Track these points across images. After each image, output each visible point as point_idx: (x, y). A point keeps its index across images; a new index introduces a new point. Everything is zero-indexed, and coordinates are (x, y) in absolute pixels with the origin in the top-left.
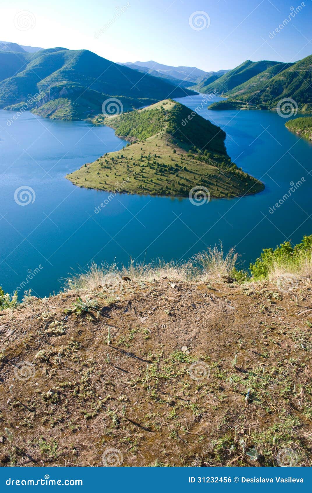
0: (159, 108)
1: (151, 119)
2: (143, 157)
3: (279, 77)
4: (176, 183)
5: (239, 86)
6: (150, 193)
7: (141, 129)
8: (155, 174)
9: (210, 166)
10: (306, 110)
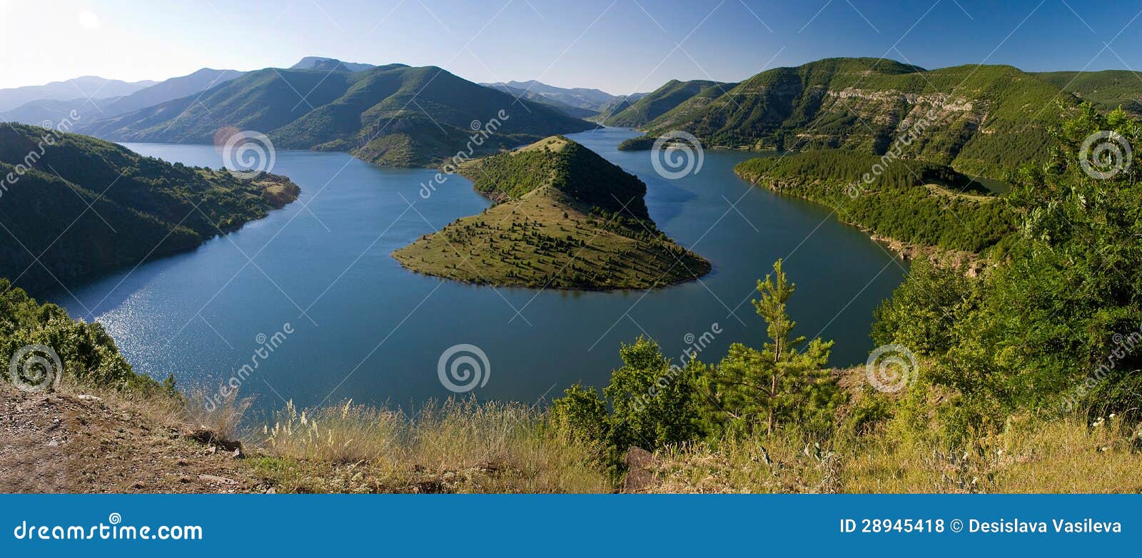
0: (542, 149)
1: (529, 166)
2: (515, 225)
3: (721, 103)
4: (569, 266)
5: (663, 116)
6: (527, 284)
7: (513, 181)
8: (536, 252)
9: (623, 238)
10: (762, 147)
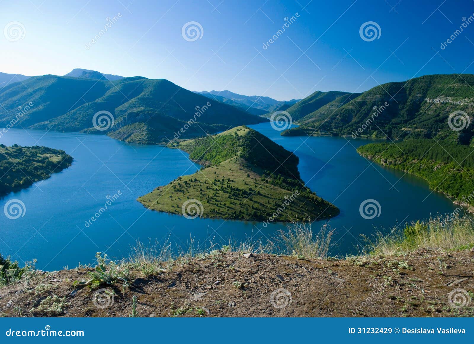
0: (233, 134)
1: (225, 144)
2: (217, 181)
3: (348, 106)
4: (250, 207)
5: (310, 114)
6: (224, 217)
7: (214, 153)
8: (229, 197)
9: (284, 190)
10: (376, 136)
